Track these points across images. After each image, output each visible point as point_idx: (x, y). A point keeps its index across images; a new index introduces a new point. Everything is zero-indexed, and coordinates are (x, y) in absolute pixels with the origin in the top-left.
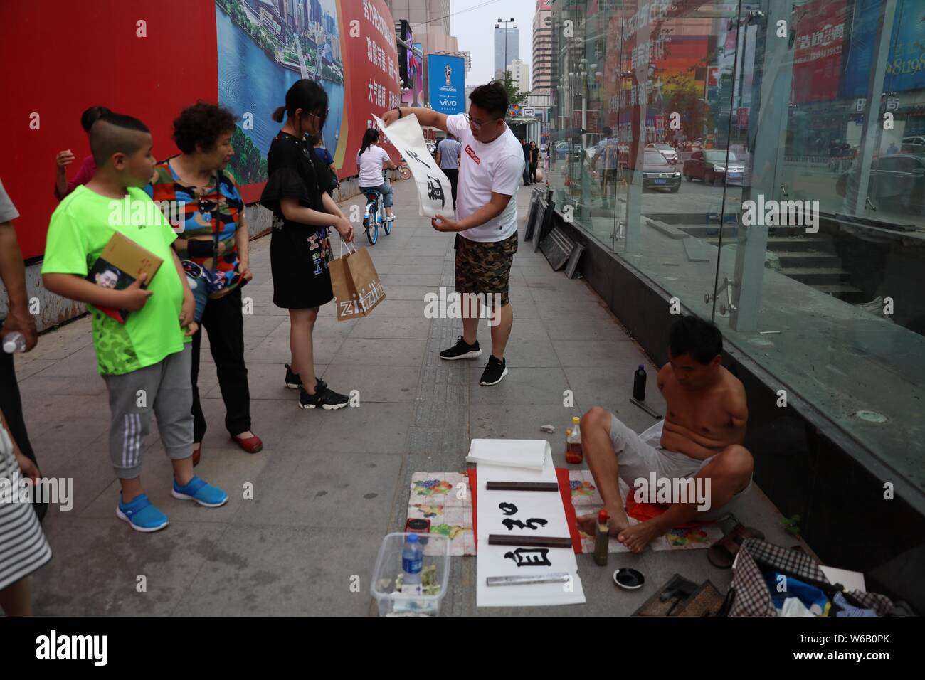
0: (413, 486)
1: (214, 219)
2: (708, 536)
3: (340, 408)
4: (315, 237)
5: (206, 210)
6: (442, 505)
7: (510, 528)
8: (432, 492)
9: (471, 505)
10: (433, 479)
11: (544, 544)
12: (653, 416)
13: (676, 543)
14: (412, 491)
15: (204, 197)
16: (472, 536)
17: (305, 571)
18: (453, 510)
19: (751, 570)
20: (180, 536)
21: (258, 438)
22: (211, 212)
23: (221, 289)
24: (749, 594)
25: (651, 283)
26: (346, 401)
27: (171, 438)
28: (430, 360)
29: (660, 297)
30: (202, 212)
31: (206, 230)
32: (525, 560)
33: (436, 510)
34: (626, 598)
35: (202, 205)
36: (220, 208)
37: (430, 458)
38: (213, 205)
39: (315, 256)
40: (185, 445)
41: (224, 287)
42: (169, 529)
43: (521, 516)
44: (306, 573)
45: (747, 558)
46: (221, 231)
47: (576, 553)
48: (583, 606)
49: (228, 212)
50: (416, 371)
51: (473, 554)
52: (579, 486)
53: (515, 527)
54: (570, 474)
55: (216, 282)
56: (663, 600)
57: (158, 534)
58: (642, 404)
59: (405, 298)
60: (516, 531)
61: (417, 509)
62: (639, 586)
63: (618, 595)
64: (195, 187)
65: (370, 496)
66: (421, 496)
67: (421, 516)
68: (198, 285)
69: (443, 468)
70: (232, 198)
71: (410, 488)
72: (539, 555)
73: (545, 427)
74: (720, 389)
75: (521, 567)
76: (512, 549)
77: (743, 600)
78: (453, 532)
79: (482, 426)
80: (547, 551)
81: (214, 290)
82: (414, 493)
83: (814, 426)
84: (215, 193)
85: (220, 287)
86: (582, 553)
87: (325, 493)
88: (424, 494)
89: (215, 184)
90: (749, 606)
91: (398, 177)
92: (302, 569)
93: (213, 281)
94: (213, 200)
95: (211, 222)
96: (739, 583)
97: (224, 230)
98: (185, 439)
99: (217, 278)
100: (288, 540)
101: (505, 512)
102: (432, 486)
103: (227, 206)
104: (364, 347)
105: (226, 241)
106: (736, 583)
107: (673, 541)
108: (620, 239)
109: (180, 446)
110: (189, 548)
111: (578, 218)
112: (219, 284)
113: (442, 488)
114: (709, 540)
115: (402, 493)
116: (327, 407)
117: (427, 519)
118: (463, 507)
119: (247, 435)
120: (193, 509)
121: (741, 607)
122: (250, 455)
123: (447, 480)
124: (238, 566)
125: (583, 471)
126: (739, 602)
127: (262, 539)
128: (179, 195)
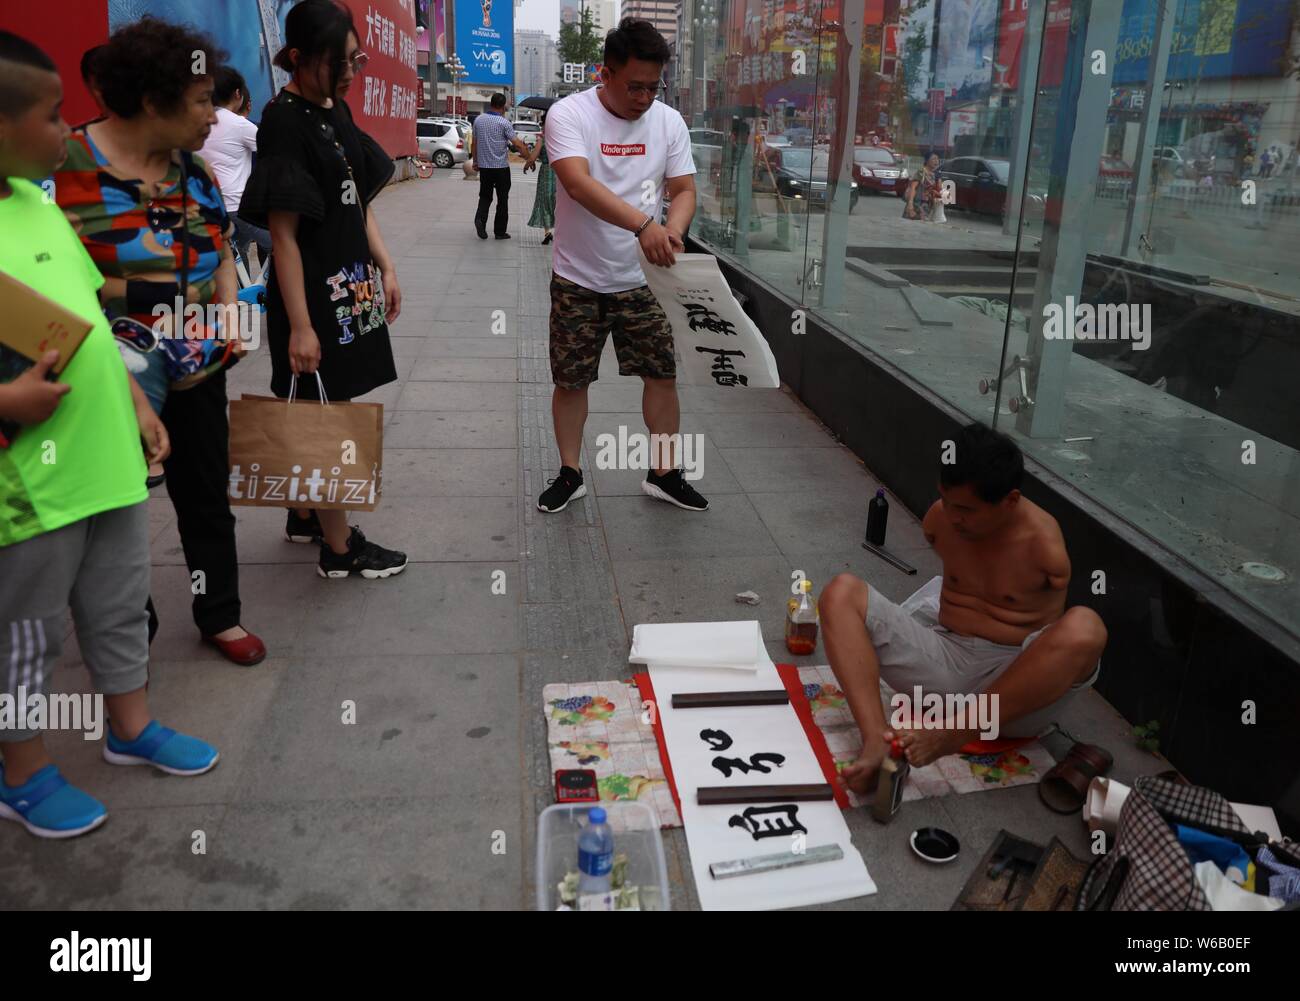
0: (548, 709)
1: (180, 244)
2: (1031, 763)
3: (392, 575)
4: (341, 277)
5: (164, 225)
6: (605, 740)
7: (728, 773)
8: (583, 717)
9: (653, 737)
10: (580, 695)
11: (789, 797)
12: (904, 570)
13: (988, 779)
14: (548, 719)
15: (159, 201)
16: (666, 792)
17: (391, 883)
18: (625, 748)
19: (1156, 827)
20: (135, 838)
21: (255, 638)
22: (173, 230)
23: (194, 374)
24: (1156, 866)
25: (876, 358)
26: (402, 562)
27: (105, 658)
28: (528, 485)
29: (899, 381)
30: (156, 230)
31: (166, 264)
32: (763, 828)
33: (596, 751)
34: (936, 878)
35: (156, 216)
36: (190, 224)
37: (565, 657)
38: (176, 217)
39: (340, 311)
40: (132, 667)
41: (198, 369)
42: (110, 827)
43: (740, 750)
44: (393, 888)
45: (1145, 808)
46: (192, 265)
47: (842, 809)
48: (874, 898)
49: (204, 232)
50: (510, 505)
51: (677, 823)
52: (819, 692)
53: (735, 770)
54: (800, 673)
55: (185, 359)
56: (993, 877)
57: (85, 839)
58: (881, 550)
59: (465, 379)
60: (738, 778)
61: (564, 750)
62: (954, 856)
63: (922, 875)
64: (140, 182)
65: (479, 733)
66: (566, 726)
67: (572, 764)
68: (150, 365)
69: (593, 676)
70: (212, 207)
71: (544, 713)
72: (784, 816)
73: (744, 595)
74: (1023, 534)
75: (761, 841)
76: (739, 810)
77: (1148, 876)
78: (633, 787)
79: (640, 597)
80: (795, 809)
81: (183, 374)
82: (553, 723)
83: (1192, 590)
84: (178, 194)
85: (192, 369)
86: (852, 808)
87: (396, 732)
88: (571, 723)
89: (178, 179)
90: (1160, 886)
91: (413, 174)
92: (386, 881)
93: (179, 357)
94: (175, 208)
95: (173, 248)
96: (1134, 849)
97: (198, 265)
98: (133, 656)
99: (187, 352)
100: (346, 828)
101: (713, 746)
102: (581, 705)
103: (203, 220)
104: (412, 463)
105: (201, 284)
106: (1130, 848)
107: (983, 775)
108: (815, 286)
109: (125, 669)
110: (158, 860)
111: (732, 250)
112: (191, 363)
113: (599, 709)
114: (1035, 769)
115: (532, 723)
116: (369, 573)
117: (585, 767)
118: (642, 742)
119: (235, 634)
120: (152, 784)
121: (1146, 888)
122: (243, 669)
123: (604, 696)
124: (261, 886)
125: (818, 667)
126: (1141, 880)
127: (298, 830)
128: (108, 194)
